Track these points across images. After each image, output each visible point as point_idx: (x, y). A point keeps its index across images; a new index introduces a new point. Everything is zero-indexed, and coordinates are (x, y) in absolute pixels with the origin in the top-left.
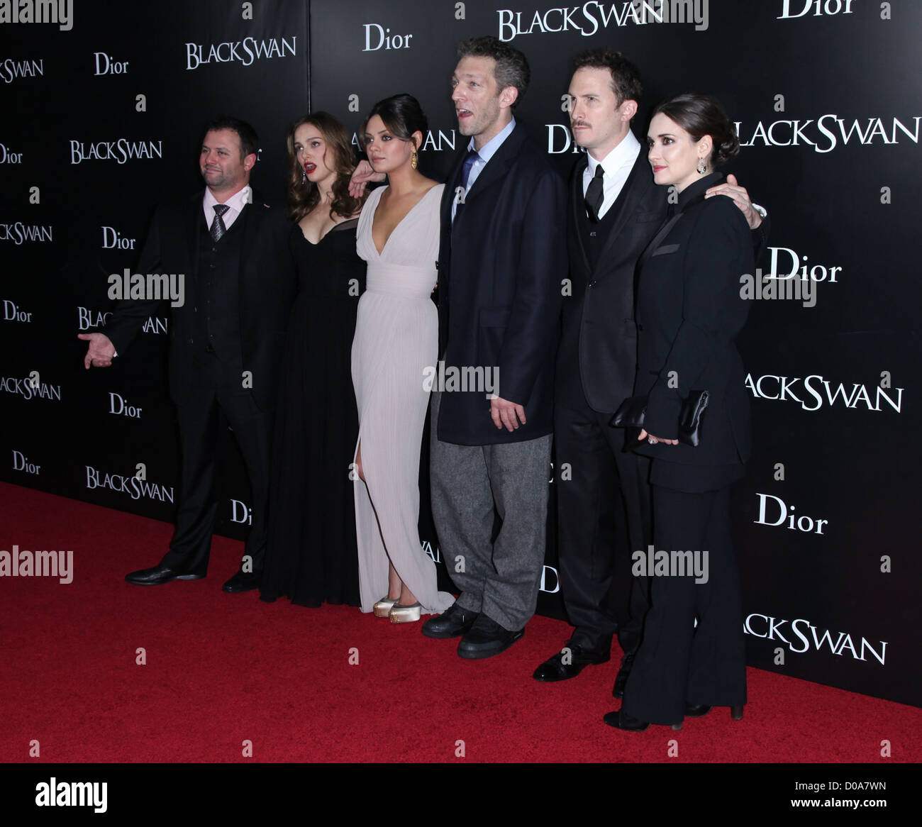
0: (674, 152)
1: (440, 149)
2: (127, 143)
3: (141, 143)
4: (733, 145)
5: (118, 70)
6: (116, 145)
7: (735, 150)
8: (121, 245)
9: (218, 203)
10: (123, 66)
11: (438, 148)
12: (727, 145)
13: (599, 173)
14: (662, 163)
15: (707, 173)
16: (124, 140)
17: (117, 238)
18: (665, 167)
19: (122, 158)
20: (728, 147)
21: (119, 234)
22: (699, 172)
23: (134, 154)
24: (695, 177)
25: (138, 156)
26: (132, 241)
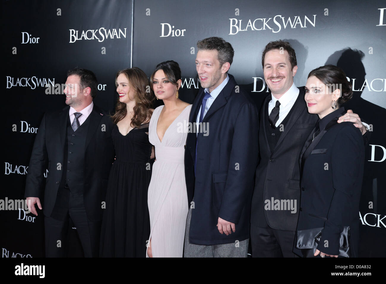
0: (319, 97)
1: (198, 88)
2: (37, 79)
3: (44, 79)
4: (350, 94)
5: (34, 42)
6: (31, 79)
7: (350, 97)
8: (30, 131)
9: (76, 112)
10: (36, 39)
11: (197, 87)
12: (347, 94)
13: (277, 104)
14: (313, 102)
15: (337, 109)
16: (35, 77)
17: (29, 127)
18: (315, 104)
19: (33, 86)
20: (347, 95)
21: (29, 125)
22: (333, 108)
23: (40, 84)
24: (330, 111)
25: (42, 85)
26: (36, 129)
